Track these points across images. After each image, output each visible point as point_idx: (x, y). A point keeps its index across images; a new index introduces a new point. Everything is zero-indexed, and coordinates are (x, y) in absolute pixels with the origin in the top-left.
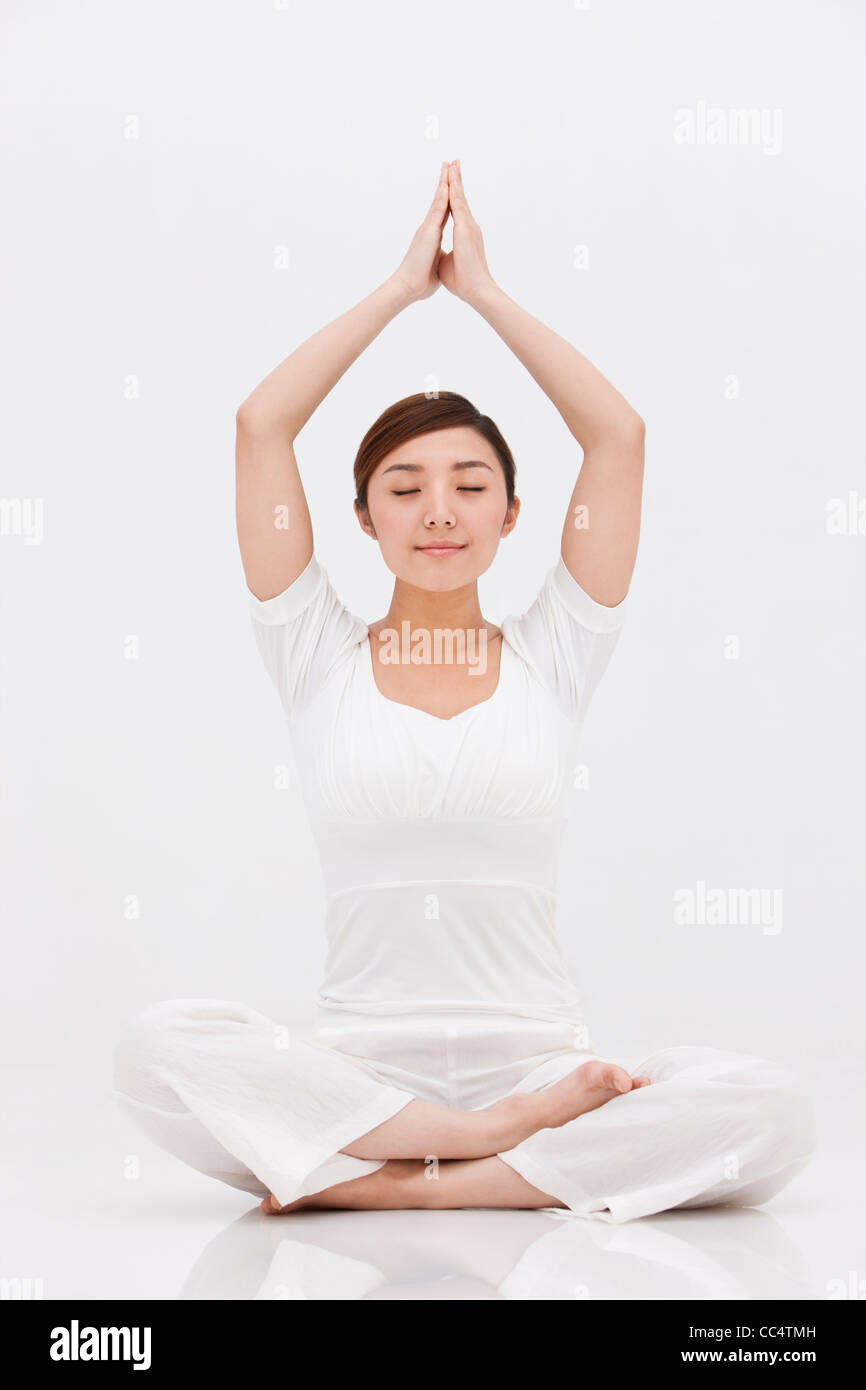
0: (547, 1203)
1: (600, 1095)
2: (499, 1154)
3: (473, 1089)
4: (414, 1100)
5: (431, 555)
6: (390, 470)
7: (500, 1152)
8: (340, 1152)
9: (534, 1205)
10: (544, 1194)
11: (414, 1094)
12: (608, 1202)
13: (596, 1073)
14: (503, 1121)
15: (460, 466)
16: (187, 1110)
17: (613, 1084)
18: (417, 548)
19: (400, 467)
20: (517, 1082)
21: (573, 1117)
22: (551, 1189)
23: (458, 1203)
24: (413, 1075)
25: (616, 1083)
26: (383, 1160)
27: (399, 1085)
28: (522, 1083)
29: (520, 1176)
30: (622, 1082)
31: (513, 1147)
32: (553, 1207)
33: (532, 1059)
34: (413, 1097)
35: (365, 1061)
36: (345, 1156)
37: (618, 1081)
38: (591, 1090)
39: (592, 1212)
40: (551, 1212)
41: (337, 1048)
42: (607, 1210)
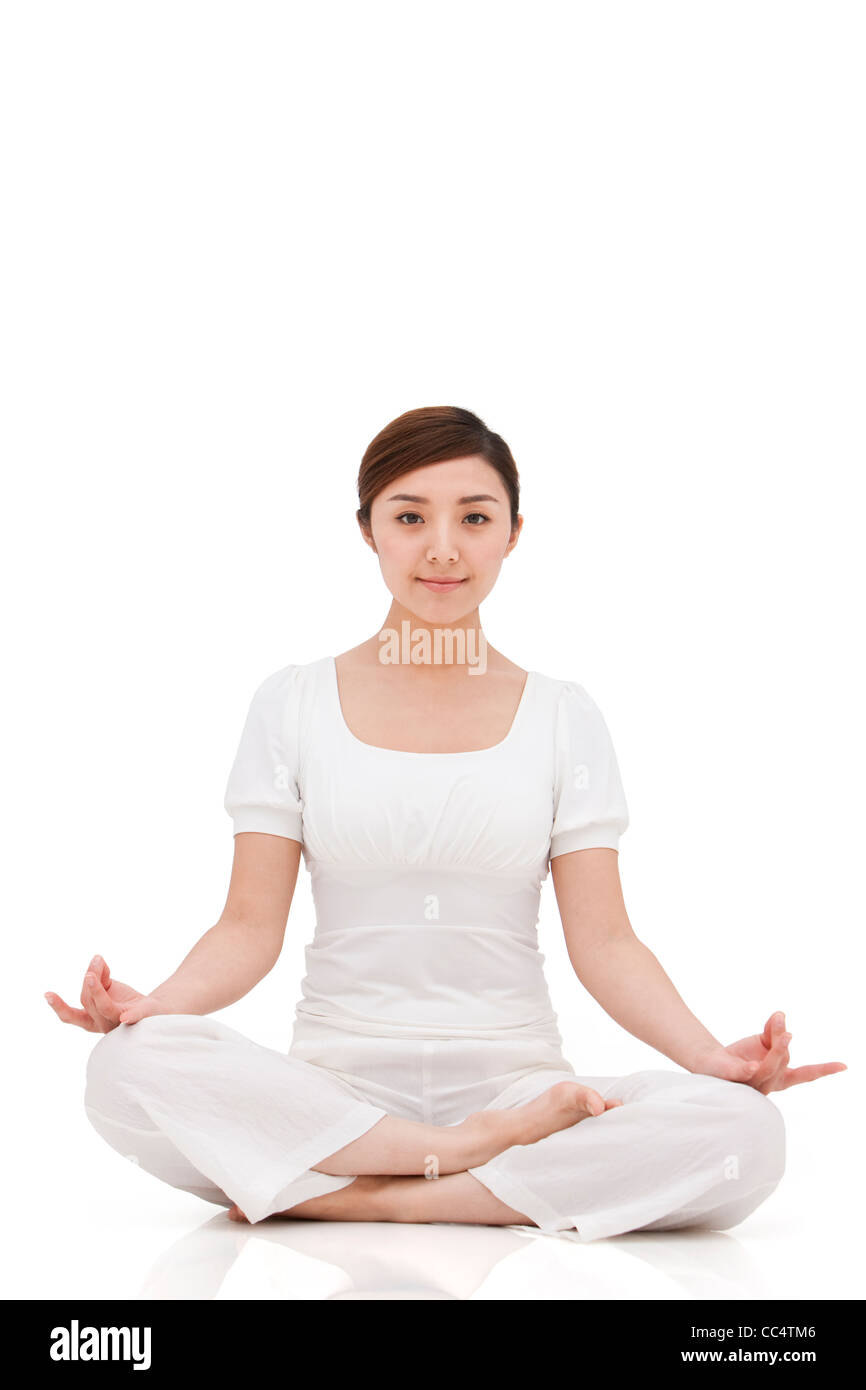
0: (516, 1219)
1: (573, 1116)
2: (470, 1170)
3: (447, 1105)
4: (386, 1115)
5: (430, 588)
6: (396, 498)
7: (472, 1168)
8: (312, 1169)
9: (502, 1221)
10: (513, 1210)
11: (387, 1110)
12: (575, 1221)
13: (569, 1094)
14: (476, 1138)
15: (465, 501)
16: (155, 1128)
17: (586, 1107)
18: (418, 579)
19: (405, 498)
20: (492, 1099)
21: (545, 1136)
22: (519, 1205)
23: (427, 1217)
24: (388, 1090)
25: (588, 1107)
26: (354, 1176)
27: (373, 1099)
28: (495, 1101)
29: (489, 1191)
30: (595, 1103)
31: (485, 1163)
32: (521, 1225)
33: (508, 1075)
34: (384, 1113)
35: (340, 1075)
36: (316, 1173)
37: (590, 1105)
38: (564, 1111)
39: (559, 1231)
40: (519, 1230)
41: (312, 1062)
42: (575, 1229)
